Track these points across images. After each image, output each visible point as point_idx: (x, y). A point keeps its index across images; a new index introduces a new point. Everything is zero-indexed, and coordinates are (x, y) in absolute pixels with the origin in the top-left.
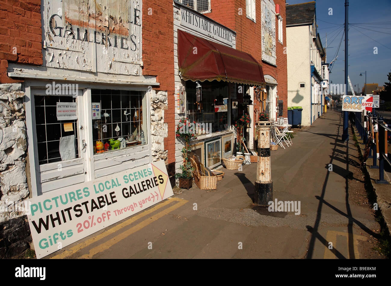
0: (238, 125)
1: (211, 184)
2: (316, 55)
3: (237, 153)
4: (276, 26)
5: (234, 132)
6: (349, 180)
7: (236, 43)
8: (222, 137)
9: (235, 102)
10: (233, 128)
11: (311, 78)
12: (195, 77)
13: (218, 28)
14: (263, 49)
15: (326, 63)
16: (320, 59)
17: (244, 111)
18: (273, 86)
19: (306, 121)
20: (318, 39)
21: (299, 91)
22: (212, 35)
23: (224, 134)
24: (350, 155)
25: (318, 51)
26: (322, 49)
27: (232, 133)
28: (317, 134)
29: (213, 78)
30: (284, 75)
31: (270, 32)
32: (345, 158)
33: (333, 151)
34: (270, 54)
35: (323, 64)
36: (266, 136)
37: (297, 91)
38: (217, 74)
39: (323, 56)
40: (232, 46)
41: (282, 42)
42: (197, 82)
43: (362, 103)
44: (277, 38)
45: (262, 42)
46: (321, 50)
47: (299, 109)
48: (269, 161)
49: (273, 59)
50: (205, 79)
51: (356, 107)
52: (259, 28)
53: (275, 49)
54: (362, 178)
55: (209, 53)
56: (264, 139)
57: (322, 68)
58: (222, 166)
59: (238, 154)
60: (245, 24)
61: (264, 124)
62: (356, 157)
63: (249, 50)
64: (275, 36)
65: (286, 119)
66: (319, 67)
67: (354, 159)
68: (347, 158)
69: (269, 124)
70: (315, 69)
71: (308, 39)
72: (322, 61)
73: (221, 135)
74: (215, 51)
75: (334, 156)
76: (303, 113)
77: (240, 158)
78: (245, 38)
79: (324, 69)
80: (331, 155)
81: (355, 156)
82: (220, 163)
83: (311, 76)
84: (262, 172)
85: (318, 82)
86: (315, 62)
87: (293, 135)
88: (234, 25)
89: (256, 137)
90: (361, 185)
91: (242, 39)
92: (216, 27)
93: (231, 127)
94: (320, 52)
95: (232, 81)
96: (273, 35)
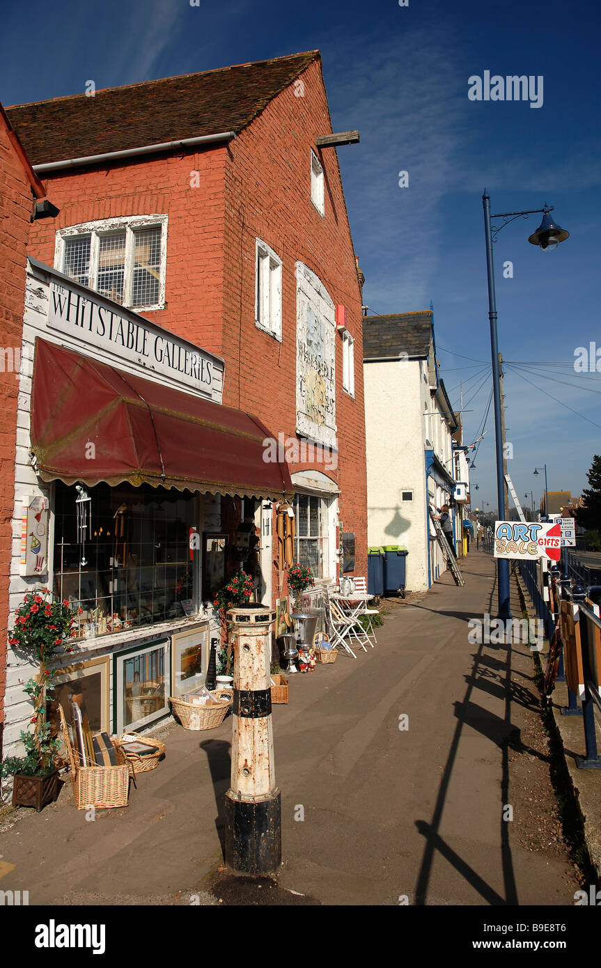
0: (221, 603)
1: (112, 791)
2: (440, 428)
3: (219, 678)
4: (336, 354)
5: (212, 622)
6: (511, 751)
7: (224, 388)
8: (172, 636)
9: (216, 540)
10: (210, 611)
11: (427, 478)
12: (72, 472)
13: (170, 345)
14: (300, 406)
15: (462, 445)
16: (449, 436)
17: (242, 563)
18: (329, 497)
19: (416, 579)
20: (440, 392)
21: (400, 508)
22: (150, 361)
23: (180, 629)
24: (515, 672)
25: (443, 419)
26: (452, 414)
27: (205, 623)
28: (441, 612)
29: (122, 476)
30: (358, 471)
31: (321, 367)
32: (502, 681)
33: (474, 663)
34: (321, 419)
35: (456, 447)
36: (255, 655)
37: (397, 509)
38: (131, 466)
39: (454, 429)
40: (209, 395)
41: (353, 393)
42: (78, 487)
43: (538, 539)
44: (339, 382)
45: (298, 390)
46: (450, 416)
47: (400, 552)
48: (265, 731)
49: (327, 433)
50: (100, 478)
51: (525, 548)
52: (289, 355)
53: (333, 408)
54: (543, 744)
55: (113, 406)
56: (250, 664)
57: (454, 455)
58: (171, 719)
59: (219, 682)
60: (251, 343)
61: (249, 617)
62: (529, 679)
63: (259, 408)
64: (333, 378)
65: (362, 581)
66: (447, 454)
67: (524, 683)
68: (507, 681)
69: (265, 618)
70: (435, 458)
71: (419, 391)
72: (453, 441)
73: (171, 632)
74: (132, 400)
75: (477, 676)
76: (410, 561)
77: (222, 696)
78: (251, 378)
79: (457, 458)
80: (469, 673)
81: (527, 674)
82: (166, 710)
83: (428, 474)
84: (246, 765)
85: (445, 487)
86: (437, 443)
87: (384, 617)
88: (219, 341)
89: (280, 629)
90: (541, 769)
91: (241, 379)
92: (162, 344)
93: (202, 607)
94: (447, 419)
95: (182, 486)
96: (330, 374)
